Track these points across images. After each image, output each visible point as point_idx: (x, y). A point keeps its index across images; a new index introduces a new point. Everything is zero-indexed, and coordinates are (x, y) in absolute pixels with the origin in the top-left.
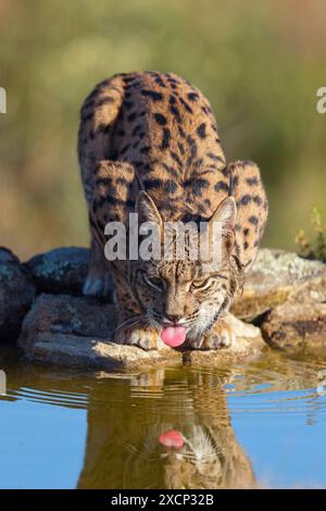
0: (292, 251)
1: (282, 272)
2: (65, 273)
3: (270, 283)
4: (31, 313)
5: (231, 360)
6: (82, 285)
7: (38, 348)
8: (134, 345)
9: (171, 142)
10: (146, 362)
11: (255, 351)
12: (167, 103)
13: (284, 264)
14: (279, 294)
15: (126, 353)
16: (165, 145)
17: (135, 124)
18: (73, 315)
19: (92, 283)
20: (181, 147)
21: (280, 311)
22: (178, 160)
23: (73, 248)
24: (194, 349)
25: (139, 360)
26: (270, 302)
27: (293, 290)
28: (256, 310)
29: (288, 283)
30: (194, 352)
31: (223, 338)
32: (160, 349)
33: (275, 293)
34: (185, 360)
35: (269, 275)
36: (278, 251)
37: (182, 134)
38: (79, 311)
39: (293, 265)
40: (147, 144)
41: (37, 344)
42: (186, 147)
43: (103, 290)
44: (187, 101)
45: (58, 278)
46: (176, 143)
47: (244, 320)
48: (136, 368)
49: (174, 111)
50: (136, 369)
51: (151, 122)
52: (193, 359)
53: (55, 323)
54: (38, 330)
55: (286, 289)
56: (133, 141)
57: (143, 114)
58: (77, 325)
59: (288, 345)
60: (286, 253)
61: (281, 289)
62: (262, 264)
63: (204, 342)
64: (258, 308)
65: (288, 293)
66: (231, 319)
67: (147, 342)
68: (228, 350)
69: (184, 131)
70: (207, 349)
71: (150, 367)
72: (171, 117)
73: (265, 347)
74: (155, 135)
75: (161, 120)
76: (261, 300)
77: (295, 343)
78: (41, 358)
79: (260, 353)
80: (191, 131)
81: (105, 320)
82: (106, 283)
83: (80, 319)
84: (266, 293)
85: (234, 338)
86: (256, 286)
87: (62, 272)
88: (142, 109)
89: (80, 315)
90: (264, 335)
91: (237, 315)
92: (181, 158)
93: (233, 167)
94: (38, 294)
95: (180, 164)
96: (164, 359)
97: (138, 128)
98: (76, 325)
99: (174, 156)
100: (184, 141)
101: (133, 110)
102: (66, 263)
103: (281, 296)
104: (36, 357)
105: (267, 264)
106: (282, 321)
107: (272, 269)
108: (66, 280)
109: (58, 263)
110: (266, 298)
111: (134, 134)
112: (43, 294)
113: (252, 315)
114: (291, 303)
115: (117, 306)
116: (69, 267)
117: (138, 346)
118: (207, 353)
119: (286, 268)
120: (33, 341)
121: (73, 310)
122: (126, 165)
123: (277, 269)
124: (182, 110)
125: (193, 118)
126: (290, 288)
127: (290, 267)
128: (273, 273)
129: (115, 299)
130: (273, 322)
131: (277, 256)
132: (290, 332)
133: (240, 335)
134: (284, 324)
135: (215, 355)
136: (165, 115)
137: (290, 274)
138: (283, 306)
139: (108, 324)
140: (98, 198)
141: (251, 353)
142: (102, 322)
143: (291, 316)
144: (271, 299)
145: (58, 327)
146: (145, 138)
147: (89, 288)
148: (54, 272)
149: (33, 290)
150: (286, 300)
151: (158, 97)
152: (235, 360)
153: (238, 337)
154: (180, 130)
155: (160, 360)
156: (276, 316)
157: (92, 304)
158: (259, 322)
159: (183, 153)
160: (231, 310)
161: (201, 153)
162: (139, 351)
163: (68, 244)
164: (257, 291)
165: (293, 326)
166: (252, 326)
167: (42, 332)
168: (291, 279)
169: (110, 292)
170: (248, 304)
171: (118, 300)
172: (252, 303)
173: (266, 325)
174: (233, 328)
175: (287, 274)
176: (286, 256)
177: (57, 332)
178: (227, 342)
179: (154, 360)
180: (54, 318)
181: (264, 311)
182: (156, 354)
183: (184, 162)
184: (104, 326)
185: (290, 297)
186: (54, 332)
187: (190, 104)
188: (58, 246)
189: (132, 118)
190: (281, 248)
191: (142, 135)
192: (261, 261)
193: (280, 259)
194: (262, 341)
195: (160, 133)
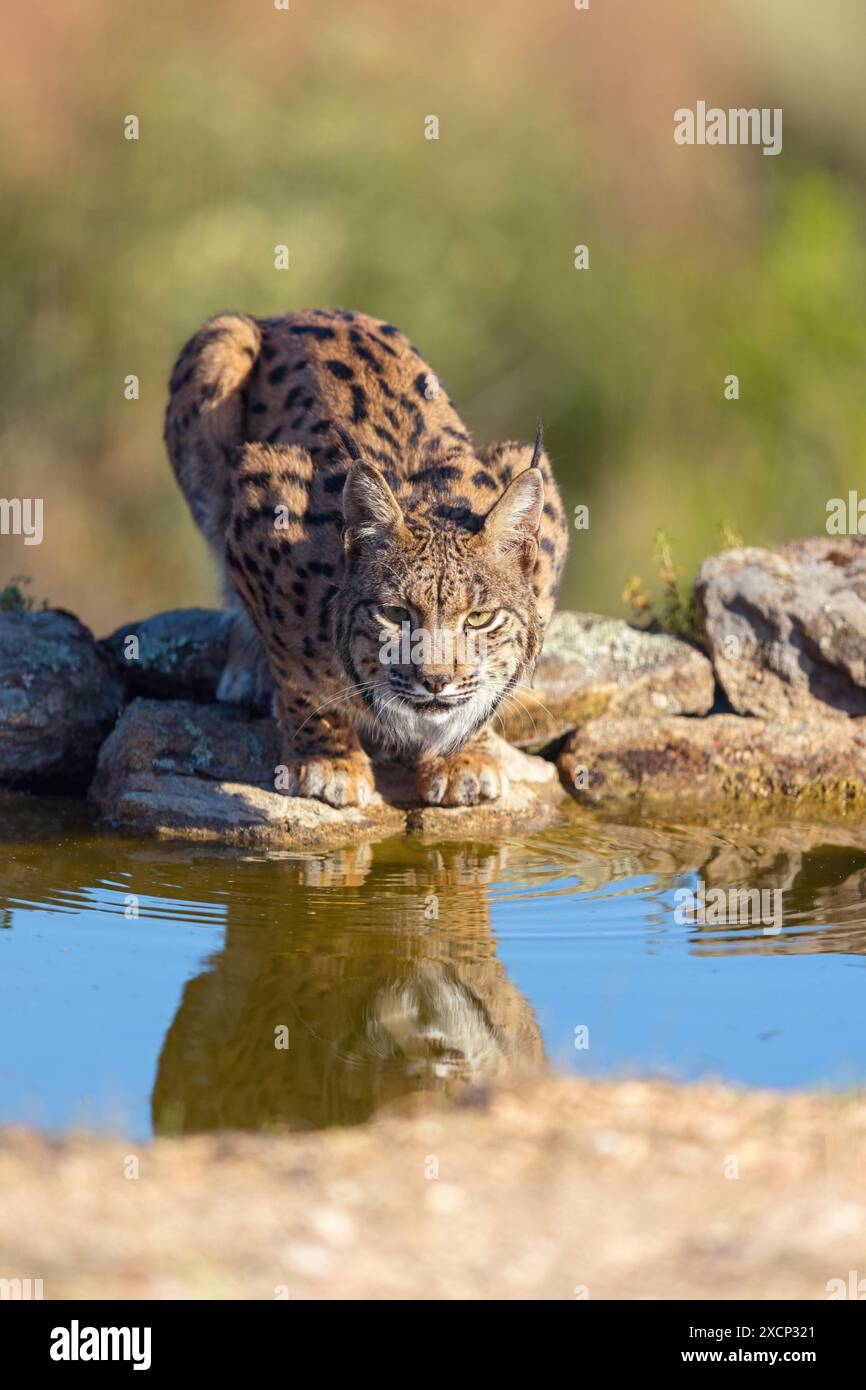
0: (617, 616)
1: (597, 657)
2: (181, 658)
3: (574, 677)
4: (116, 735)
5: (499, 826)
6: (214, 683)
7: (128, 802)
8: (315, 797)
9: (371, 408)
10: (336, 829)
11: (546, 807)
12: (345, 342)
13: (601, 642)
14: (592, 700)
15: (298, 813)
16: (359, 414)
17: (286, 387)
18: (196, 739)
19: (235, 678)
20: (390, 414)
21: (593, 731)
22: (389, 438)
23: (197, 611)
24: (427, 804)
25: (323, 825)
26: (574, 714)
27: (617, 691)
28: (547, 730)
29: (610, 678)
30: (429, 811)
31: (485, 784)
32: (363, 805)
33: (584, 698)
34: (411, 825)
35: (574, 662)
36: (590, 617)
37: (389, 394)
38: (208, 733)
39: (619, 642)
40: (323, 417)
41: (127, 796)
42: (400, 414)
43: (253, 693)
44: (381, 337)
45: (168, 669)
46: (380, 409)
47: (524, 750)
48: (317, 840)
49: (364, 354)
50: (318, 842)
51: (323, 377)
52: (427, 823)
53: (162, 755)
54: (129, 770)
55: (606, 689)
56: (288, 418)
57: (301, 365)
58: (204, 758)
59: (609, 797)
60: (605, 620)
61: (595, 689)
62: (561, 641)
63: (448, 792)
64: (551, 725)
65: (608, 698)
66: (498, 745)
67: (339, 790)
68: (492, 807)
69: (392, 386)
70: (453, 804)
71: (343, 839)
72: (360, 365)
73: (565, 802)
74: (336, 399)
75: (342, 371)
76: (559, 710)
77: (624, 793)
78: (134, 823)
79: (555, 812)
80: (404, 385)
81: (258, 749)
82: (259, 680)
83: (209, 747)
84: (567, 696)
85: (505, 783)
86: (546, 685)
87: (174, 658)
88: (297, 358)
89: (209, 740)
90: (565, 778)
91: (511, 738)
92: (396, 436)
93: (500, 451)
94: (128, 699)
95: (395, 445)
96: (370, 824)
97: (295, 393)
98: (202, 760)
99: (380, 432)
100: (393, 405)
101: (278, 361)
102: (182, 641)
103: (597, 703)
104: (125, 822)
105: (570, 642)
106: (598, 750)
107: (579, 652)
108: (183, 672)
109: (167, 640)
110: (567, 706)
111: (289, 404)
112: (139, 699)
113: (540, 739)
114: (616, 717)
115: (279, 724)
116: (187, 648)
117: (321, 798)
118: (454, 812)
119: (605, 650)
120: (119, 791)
121: (195, 731)
122: (296, 450)
123: (589, 650)
124: (377, 352)
125: (401, 365)
126: (613, 687)
127: (613, 646)
128: (582, 659)
129: (275, 711)
130: (580, 752)
131: (588, 627)
132: (614, 773)
133: (517, 777)
134: (601, 757)
135: (469, 816)
136: (348, 363)
137: (613, 660)
138: (601, 723)
139: (264, 757)
140: (245, 514)
141: (539, 812)
142: (252, 753)
143: (616, 741)
144: (578, 708)
145: (169, 763)
146: (316, 406)
147: (228, 689)
148: (159, 658)
149: (119, 691)
150: (605, 710)
151: (326, 334)
152: (507, 827)
153: (512, 782)
154: (384, 386)
155: (364, 825)
156: (587, 741)
157: (231, 718)
158: (553, 752)
159: (396, 425)
160: (498, 729)
161: (433, 426)
162: (324, 809)
163: (186, 604)
164: (550, 693)
165: (620, 760)
166: (540, 761)
167: (135, 771)
168: (614, 669)
169: (267, 697)
170: (533, 718)
171: (282, 711)
172: (540, 716)
173: (567, 759)
174: (504, 763)
175: (606, 661)
176: (605, 627)
177: (165, 772)
178: (492, 791)
179: (352, 826)
180: (160, 744)
181: (563, 731)
182: (355, 815)
183: (403, 442)
184: (256, 760)
185: (612, 705)
186: (159, 772)
187: (388, 341)
188: (167, 606)
189: (277, 376)
190: (595, 612)
191: (308, 403)
192: (557, 635)
193: (595, 632)
194: (558, 790)
195: (345, 395)
